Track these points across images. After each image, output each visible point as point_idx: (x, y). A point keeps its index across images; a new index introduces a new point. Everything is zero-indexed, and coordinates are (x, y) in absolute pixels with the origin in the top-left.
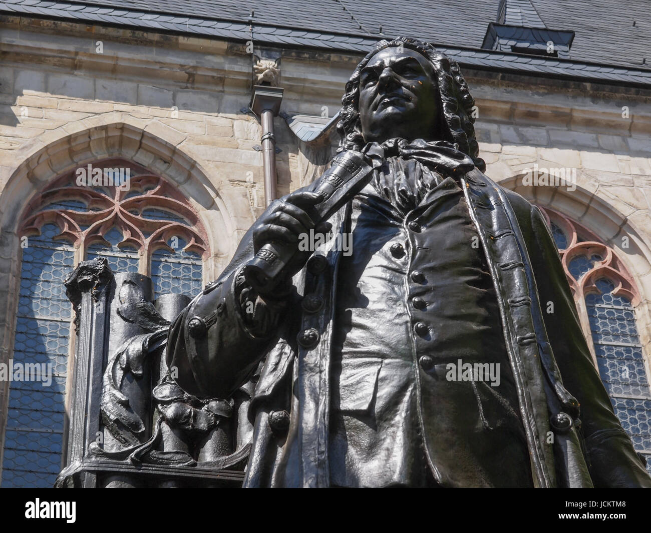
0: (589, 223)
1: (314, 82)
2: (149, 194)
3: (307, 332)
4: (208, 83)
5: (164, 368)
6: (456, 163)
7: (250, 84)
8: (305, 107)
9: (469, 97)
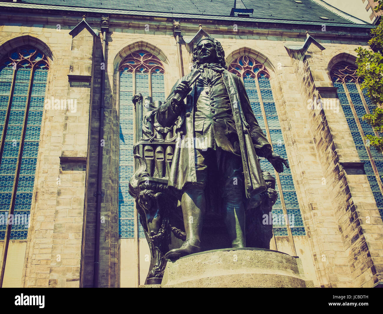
0: (258, 59)
1: (189, 27)
2: (150, 58)
3: (188, 113)
4: (162, 29)
5: (156, 120)
6: (220, 69)
7: (173, 29)
8: (187, 34)
9: (223, 51)
